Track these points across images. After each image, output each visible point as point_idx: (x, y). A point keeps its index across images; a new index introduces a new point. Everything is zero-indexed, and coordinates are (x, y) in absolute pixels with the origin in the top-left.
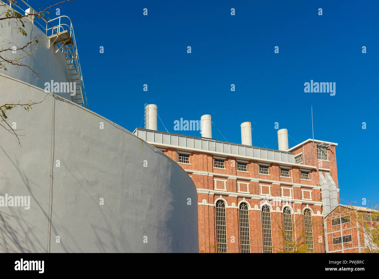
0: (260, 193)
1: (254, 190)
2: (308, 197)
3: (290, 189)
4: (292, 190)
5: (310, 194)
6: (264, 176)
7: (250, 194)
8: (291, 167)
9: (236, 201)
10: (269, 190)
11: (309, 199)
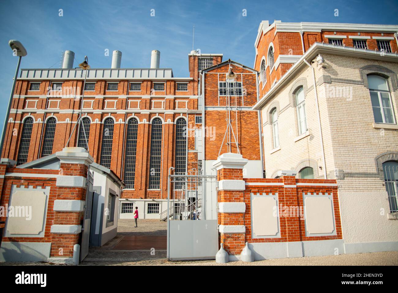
0: (128, 108)
1: (120, 106)
2: (184, 107)
3: (163, 101)
4: (164, 102)
5: (185, 104)
6: (134, 92)
7: (117, 109)
8: (165, 81)
9: (100, 117)
10: (138, 105)
11: (184, 108)
